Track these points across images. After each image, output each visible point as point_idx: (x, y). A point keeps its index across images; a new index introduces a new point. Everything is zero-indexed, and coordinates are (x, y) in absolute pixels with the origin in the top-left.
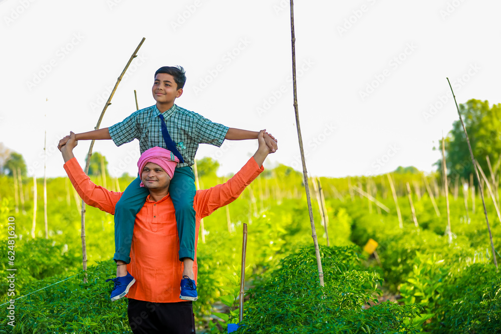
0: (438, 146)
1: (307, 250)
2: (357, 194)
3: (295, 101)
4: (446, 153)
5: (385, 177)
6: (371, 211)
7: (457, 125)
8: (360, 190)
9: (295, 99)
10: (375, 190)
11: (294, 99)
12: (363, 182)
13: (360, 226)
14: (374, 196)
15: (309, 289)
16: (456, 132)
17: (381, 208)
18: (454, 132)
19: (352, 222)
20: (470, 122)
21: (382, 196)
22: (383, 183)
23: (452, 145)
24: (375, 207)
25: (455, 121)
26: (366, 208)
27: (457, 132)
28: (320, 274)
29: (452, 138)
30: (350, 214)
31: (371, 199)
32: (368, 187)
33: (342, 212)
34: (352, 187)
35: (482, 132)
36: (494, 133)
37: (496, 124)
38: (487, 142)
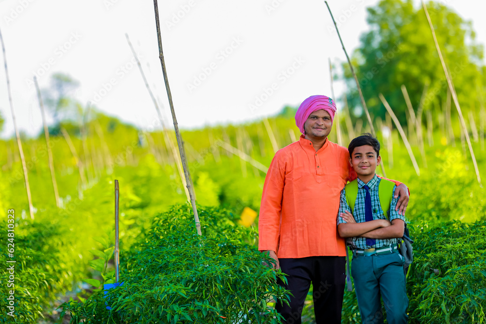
0: (340, 71)
2: (223, 153)
3: (161, 53)
4: (353, 84)
5: (262, 124)
6: (245, 174)
7: (367, 39)
8: (228, 147)
10: (249, 144)
11: (160, 51)
12: (230, 133)
13: (229, 195)
14: (249, 153)
15: (186, 240)
16: (366, 50)
17: (259, 170)
18: (363, 51)
19: (219, 191)
20: (386, 33)
21: (260, 153)
22: (260, 132)
23: (363, 70)
24: (250, 169)
25: (363, 34)
26: (238, 170)
27: (369, 50)
28: (197, 224)
29: (361, 61)
30: (215, 180)
31: (243, 157)
32: (239, 140)
33: (203, 178)
34: (215, 142)
35: (403, 48)
36: (421, 49)
37: (428, 34)
38: (414, 62)
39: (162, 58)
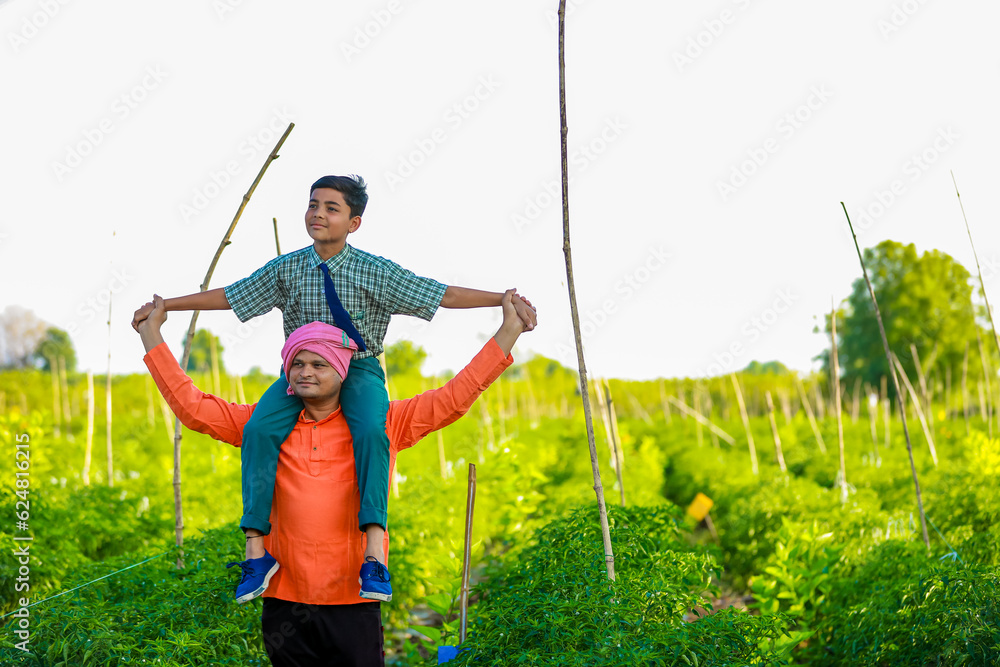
0: (822, 325)
1: (583, 513)
2: (675, 410)
3: (567, 242)
4: (837, 339)
5: (727, 380)
6: (701, 442)
7: (860, 286)
8: (682, 404)
9: (566, 238)
10: (709, 404)
12: (687, 389)
13: (680, 470)
14: (707, 415)
15: (587, 584)
16: (857, 300)
17: (719, 438)
19: (666, 462)
20: (881, 281)
21: (720, 414)
22: (724, 390)
23: (849, 323)
24: (708, 435)
25: (856, 279)
26: (692, 436)
27: (860, 300)
28: (608, 558)
29: (849, 311)
30: (662, 448)
31: (701, 420)
32: (697, 399)
33: (648, 443)
34: (667, 398)
35: (904, 300)
36: (925, 303)
37: (930, 287)
38: (913, 319)
39: (567, 251)
